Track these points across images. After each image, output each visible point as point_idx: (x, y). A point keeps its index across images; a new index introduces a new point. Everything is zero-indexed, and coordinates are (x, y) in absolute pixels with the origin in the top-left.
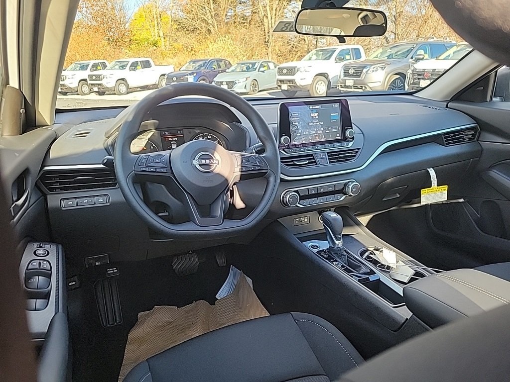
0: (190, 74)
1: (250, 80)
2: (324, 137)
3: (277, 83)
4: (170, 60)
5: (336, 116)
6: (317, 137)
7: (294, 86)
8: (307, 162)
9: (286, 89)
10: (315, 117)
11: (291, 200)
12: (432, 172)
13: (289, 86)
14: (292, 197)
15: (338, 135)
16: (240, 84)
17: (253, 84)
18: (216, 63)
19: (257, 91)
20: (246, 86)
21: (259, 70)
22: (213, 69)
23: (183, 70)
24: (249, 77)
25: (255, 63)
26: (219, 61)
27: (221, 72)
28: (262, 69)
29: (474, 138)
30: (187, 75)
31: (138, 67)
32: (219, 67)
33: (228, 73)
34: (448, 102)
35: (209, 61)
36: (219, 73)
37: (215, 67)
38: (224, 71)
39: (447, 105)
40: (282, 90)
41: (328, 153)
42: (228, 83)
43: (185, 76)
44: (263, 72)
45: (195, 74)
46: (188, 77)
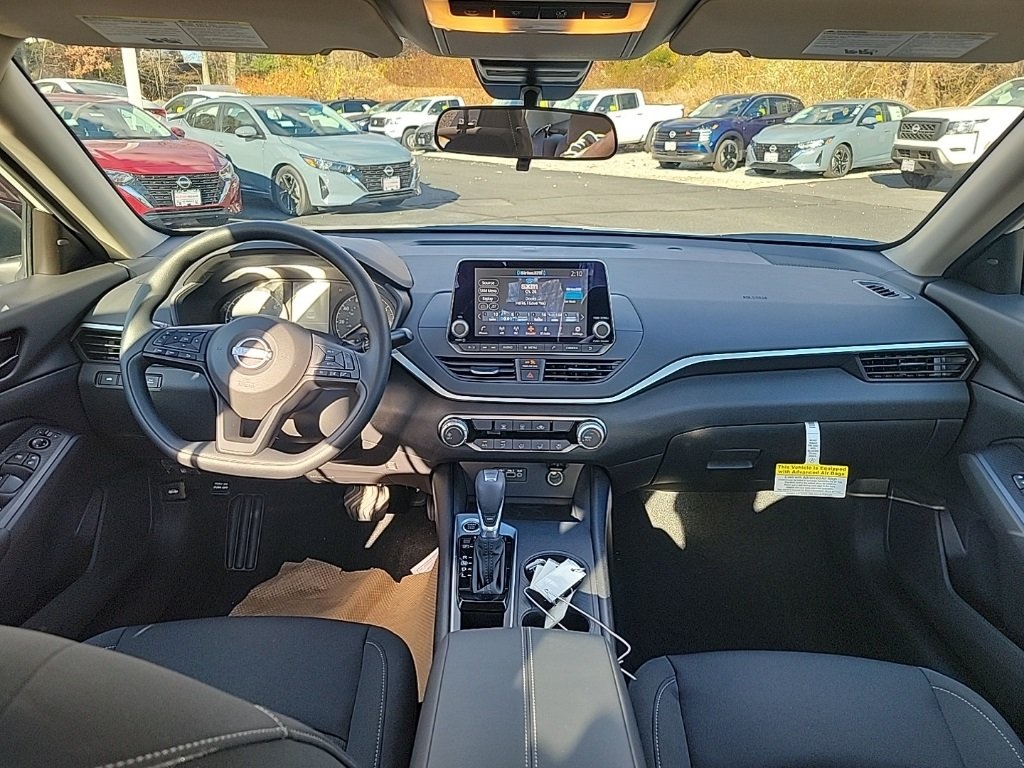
0: (706, 126)
1: (832, 145)
2: (545, 329)
3: (894, 154)
4: (682, 94)
5: (579, 292)
6: (531, 329)
7: (934, 165)
8: (496, 371)
9: (911, 169)
10: (531, 290)
11: (450, 435)
12: (813, 432)
13: (920, 162)
14: (454, 430)
15: (578, 329)
16: (808, 153)
17: (839, 153)
18: (767, 104)
19: (846, 170)
20: (820, 155)
21: (861, 120)
22: (758, 115)
23: (695, 117)
24: (832, 138)
25: (855, 107)
26: (774, 99)
27: (776, 123)
28: (867, 120)
29: (960, 373)
30: (700, 127)
31: (612, 108)
32: (773, 110)
33: (786, 127)
34: (927, 281)
35: (754, 99)
36: (770, 124)
37: (763, 111)
38: (782, 121)
39: (925, 286)
40: (903, 172)
41: (547, 360)
42: (780, 149)
43: (695, 128)
44: (871, 126)
45: (715, 126)
46: (701, 131)
